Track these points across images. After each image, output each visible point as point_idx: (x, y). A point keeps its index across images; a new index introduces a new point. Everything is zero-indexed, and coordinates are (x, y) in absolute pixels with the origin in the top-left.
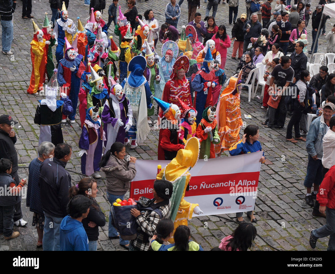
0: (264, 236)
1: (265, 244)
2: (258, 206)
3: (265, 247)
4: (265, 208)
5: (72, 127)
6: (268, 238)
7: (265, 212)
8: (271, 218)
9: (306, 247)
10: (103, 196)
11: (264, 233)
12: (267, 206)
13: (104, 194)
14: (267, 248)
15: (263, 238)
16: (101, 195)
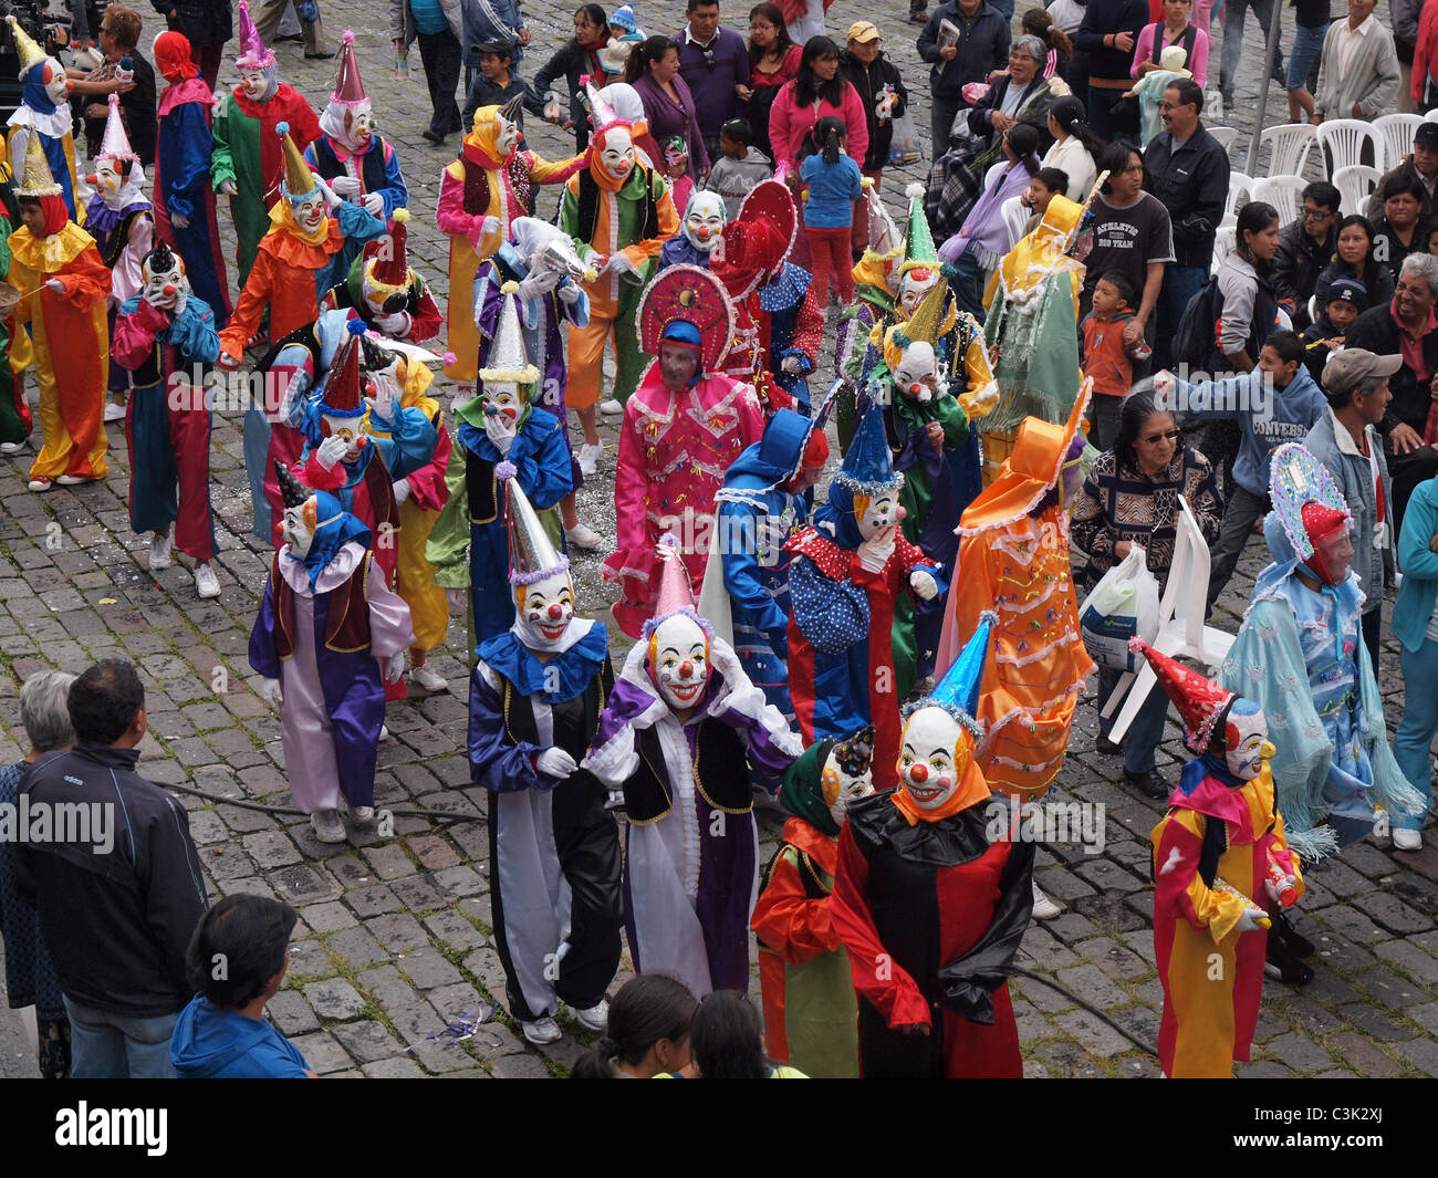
0: (1118, 1009)
1: (1125, 1046)
2: (1077, 870)
3: (1125, 1060)
4: (1111, 875)
5: (161, 589)
6: (1139, 1017)
7: (1111, 895)
8: (1142, 922)
9: (1317, 1041)
10: (343, 900)
11: (1117, 992)
12: (1120, 864)
13: (346, 891)
14: (1138, 1066)
15: (1116, 1021)
16: (328, 899)
